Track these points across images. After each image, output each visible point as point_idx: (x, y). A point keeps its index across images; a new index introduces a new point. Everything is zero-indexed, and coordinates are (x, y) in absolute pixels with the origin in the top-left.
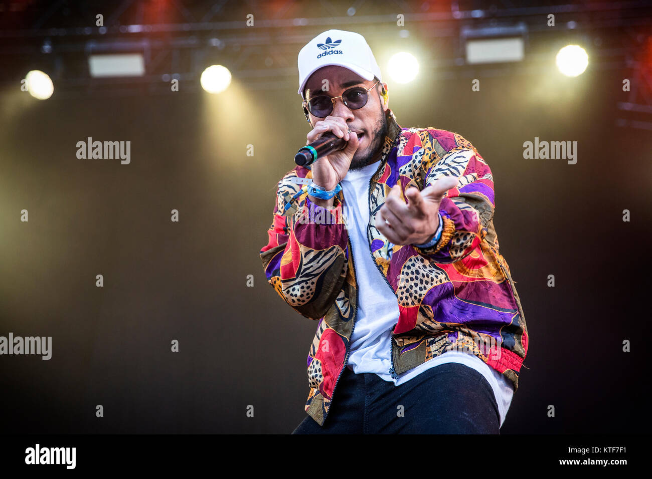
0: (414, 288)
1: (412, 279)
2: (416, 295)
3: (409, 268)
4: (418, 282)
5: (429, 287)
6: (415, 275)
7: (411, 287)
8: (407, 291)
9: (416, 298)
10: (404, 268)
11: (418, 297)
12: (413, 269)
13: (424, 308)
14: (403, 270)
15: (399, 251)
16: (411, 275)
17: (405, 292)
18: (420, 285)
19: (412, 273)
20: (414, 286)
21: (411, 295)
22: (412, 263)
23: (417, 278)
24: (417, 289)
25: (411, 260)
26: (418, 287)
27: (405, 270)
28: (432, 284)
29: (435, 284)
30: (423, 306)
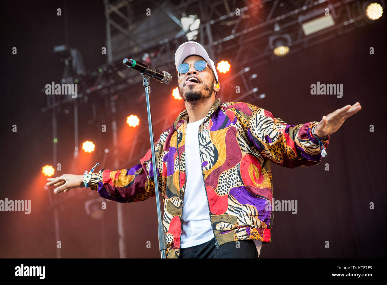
0: (225, 186)
1: (224, 182)
2: (226, 190)
3: (222, 177)
4: (227, 184)
5: (231, 187)
6: (225, 180)
7: (223, 186)
8: (221, 188)
9: (225, 191)
10: (220, 177)
11: (227, 191)
12: (224, 178)
13: (230, 196)
14: (219, 178)
15: (217, 169)
16: (223, 181)
17: (220, 189)
18: (227, 185)
19: (224, 179)
20: (224, 185)
21: (223, 190)
22: (223, 175)
23: (226, 182)
24: (226, 187)
25: (223, 173)
26: (227, 186)
27: (220, 178)
28: (232, 186)
29: (234, 186)
30: (229, 195)
